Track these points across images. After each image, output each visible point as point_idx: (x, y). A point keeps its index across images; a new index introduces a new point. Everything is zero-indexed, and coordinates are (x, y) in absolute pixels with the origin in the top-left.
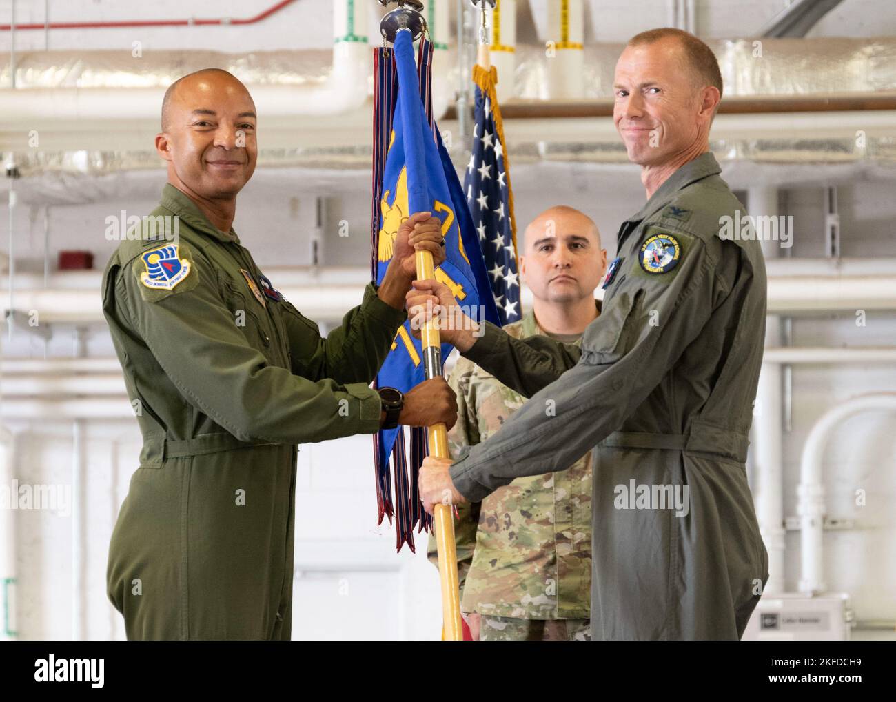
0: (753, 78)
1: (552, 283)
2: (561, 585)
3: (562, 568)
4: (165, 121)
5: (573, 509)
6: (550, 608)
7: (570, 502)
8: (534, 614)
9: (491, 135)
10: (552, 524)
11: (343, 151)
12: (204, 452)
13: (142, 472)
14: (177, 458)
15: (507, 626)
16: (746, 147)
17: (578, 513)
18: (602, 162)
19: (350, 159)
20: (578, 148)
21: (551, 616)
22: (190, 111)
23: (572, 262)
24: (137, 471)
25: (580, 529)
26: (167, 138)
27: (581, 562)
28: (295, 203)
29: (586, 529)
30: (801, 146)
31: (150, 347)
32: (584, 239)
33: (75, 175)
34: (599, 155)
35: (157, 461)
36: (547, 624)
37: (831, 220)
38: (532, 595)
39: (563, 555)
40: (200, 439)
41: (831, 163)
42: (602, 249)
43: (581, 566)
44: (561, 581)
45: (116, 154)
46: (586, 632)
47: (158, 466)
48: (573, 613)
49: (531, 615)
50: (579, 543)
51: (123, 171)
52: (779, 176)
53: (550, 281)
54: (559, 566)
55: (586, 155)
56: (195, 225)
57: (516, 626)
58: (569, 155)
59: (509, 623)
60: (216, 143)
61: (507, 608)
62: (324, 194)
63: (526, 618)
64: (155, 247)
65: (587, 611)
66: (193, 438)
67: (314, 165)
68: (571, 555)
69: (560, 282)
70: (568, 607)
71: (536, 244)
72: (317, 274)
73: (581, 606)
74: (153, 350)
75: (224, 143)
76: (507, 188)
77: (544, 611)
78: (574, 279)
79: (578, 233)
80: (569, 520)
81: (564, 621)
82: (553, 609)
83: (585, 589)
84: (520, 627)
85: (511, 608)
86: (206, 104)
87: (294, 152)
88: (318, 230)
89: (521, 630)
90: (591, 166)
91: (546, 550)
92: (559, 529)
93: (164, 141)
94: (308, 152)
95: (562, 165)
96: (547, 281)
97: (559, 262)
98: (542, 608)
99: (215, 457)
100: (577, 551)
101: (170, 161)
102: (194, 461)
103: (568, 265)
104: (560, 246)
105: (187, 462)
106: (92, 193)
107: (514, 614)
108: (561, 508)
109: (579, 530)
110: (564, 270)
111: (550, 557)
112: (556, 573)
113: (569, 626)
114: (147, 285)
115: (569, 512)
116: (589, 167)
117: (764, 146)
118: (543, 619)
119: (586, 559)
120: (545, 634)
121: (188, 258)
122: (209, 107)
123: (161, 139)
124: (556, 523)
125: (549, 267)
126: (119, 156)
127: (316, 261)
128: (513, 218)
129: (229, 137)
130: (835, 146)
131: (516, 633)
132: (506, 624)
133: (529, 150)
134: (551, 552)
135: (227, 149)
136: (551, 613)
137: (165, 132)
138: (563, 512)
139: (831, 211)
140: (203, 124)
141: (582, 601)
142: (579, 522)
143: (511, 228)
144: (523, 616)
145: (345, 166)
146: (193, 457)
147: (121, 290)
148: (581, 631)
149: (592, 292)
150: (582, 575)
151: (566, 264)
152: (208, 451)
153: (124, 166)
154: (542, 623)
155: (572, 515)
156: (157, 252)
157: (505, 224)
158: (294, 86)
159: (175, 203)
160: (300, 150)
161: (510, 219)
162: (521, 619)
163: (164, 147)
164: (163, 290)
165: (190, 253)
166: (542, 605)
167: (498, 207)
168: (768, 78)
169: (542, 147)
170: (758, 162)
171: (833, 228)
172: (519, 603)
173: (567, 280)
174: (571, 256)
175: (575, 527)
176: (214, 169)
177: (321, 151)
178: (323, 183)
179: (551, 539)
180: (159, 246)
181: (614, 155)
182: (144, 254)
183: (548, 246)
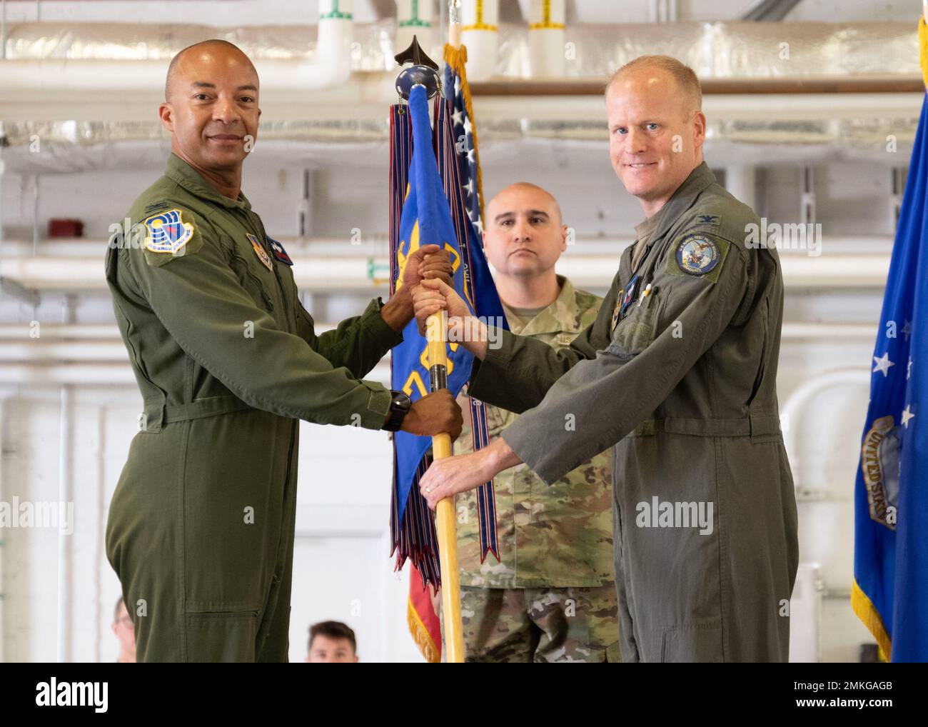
0: (730, 59)
1: (513, 255)
2: (519, 555)
3: (520, 538)
4: (168, 93)
5: (532, 480)
6: (508, 577)
7: (529, 473)
8: (493, 582)
9: (461, 112)
10: (511, 495)
11: (328, 125)
12: (203, 415)
13: (141, 437)
14: (177, 422)
15: (466, 595)
16: (722, 127)
17: (537, 484)
18: (583, 139)
19: (335, 133)
20: (560, 126)
21: (510, 585)
22: (191, 82)
23: (532, 235)
24: (136, 436)
25: (539, 499)
26: (170, 108)
27: (539, 532)
28: (283, 175)
29: (544, 500)
30: (777, 126)
31: (155, 311)
32: (544, 214)
33: (65, 145)
34: (580, 132)
35: (156, 426)
36: (506, 593)
37: (807, 199)
38: (492, 564)
39: (520, 525)
40: (198, 403)
41: (806, 143)
42: (563, 224)
43: (540, 536)
44: (520, 550)
45: (105, 125)
46: (543, 601)
47: (157, 431)
48: (531, 583)
49: (490, 584)
50: (538, 514)
51: (112, 142)
52: (755, 155)
53: (510, 254)
54: (518, 536)
55: (567, 132)
56: (198, 193)
57: (476, 595)
58: (550, 132)
59: (469, 592)
60: (215, 117)
61: (466, 576)
62: (313, 167)
63: (485, 587)
64: (158, 213)
65: (544, 580)
66: (193, 402)
67: (300, 138)
68: (529, 525)
69: (520, 255)
70: (526, 576)
71: (497, 218)
72: (303, 246)
73: (540, 575)
74: (157, 314)
75: (222, 117)
76: (476, 165)
77: (503, 580)
78: (534, 253)
79: (538, 208)
80: (529, 490)
81: (522, 590)
82: (512, 579)
83: (543, 559)
84: (480, 595)
85: (470, 576)
86: (206, 77)
87: (280, 125)
88: (305, 202)
89: (481, 599)
90: (571, 143)
91: (505, 520)
92: (519, 499)
93: (167, 111)
94: (295, 125)
95: (543, 141)
96: (507, 255)
97: (519, 236)
98: (501, 577)
99: (214, 420)
100: (535, 522)
101: (173, 131)
102: (193, 424)
103: (528, 239)
104: (520, 220)
105: (186, 425)
106: (80, 162)
107: (474, 583)
108: (520, 479)
109: (538, 501)
110: (524, 244)
111: (510, 527)
112: (515, 543)
113: (528, 595)
114: (152, 249)
115: (528, 483)
116: (571, 144)
117: (740, 126)
118: (502, 587)
119: (544, 529)
120: (504, 602)
121: (191, 222)
122: (208, 79)
123: (164, 109)
124: (516, 493)
125: (510, 241)
126: (108, 127)
127: (303, 232)
128: (481, 194)
129: (227, 111)
130: (809, 127)
131: (476, 601)
132: (466, 593)
133: (511, 127)
134: (510, 522)
135: (225, 122)
136: (510, 582)
137: (169, 102)
138: (522, 483)
139: (807, 190)
140: (202, 97)
141: (540, 571)
142: (538, 492)
143: (479, 204)
144: (483, 585)
145: (330, 140)
146: (191, 421)
147: (124, 256)
148: (539, 599)
149: (553, 266)
150: (540, 544)
151: (525, 238)
152: (207, 414)
153: (113, 136)
154: (501, 591)
155: (531, 487)
156: (160, 218)
157: (474, 200)
158: (281, 60)
159: (178, 173)
160: (286, 124)
161: (478, 195)
162: (480, 588)
163: (167, 118)
164: (167, 253)
165: (193, 219)
166: (500, 574)
167: (467, 183)
168: (745, 60)
169: (524, 124)
170: (735, 141)
171: (808, 207)
172: (479, 573)
173: (527, 253)
174: (531, 230)
175: (535, 497)
176: (213, 143)
177: (307, 124)
178: (308, 155)
179: (511, 510)
180: (161, 212)
181: (594, 133)
182: (147, 220)
183: (509, 221)
